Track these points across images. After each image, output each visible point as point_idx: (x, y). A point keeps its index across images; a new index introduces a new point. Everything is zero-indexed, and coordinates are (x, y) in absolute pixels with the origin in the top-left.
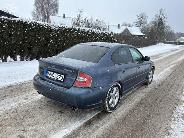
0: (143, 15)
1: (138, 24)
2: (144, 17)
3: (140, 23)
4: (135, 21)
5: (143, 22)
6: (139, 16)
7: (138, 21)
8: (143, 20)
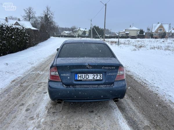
0: (30, 9)
1: (27, 19)
2: (31, 12)
3: (29, 17)
4: (23, 15)
5: (32, 16)
6: (26, 10)
7: (26, 15)
8: (31, 15)
